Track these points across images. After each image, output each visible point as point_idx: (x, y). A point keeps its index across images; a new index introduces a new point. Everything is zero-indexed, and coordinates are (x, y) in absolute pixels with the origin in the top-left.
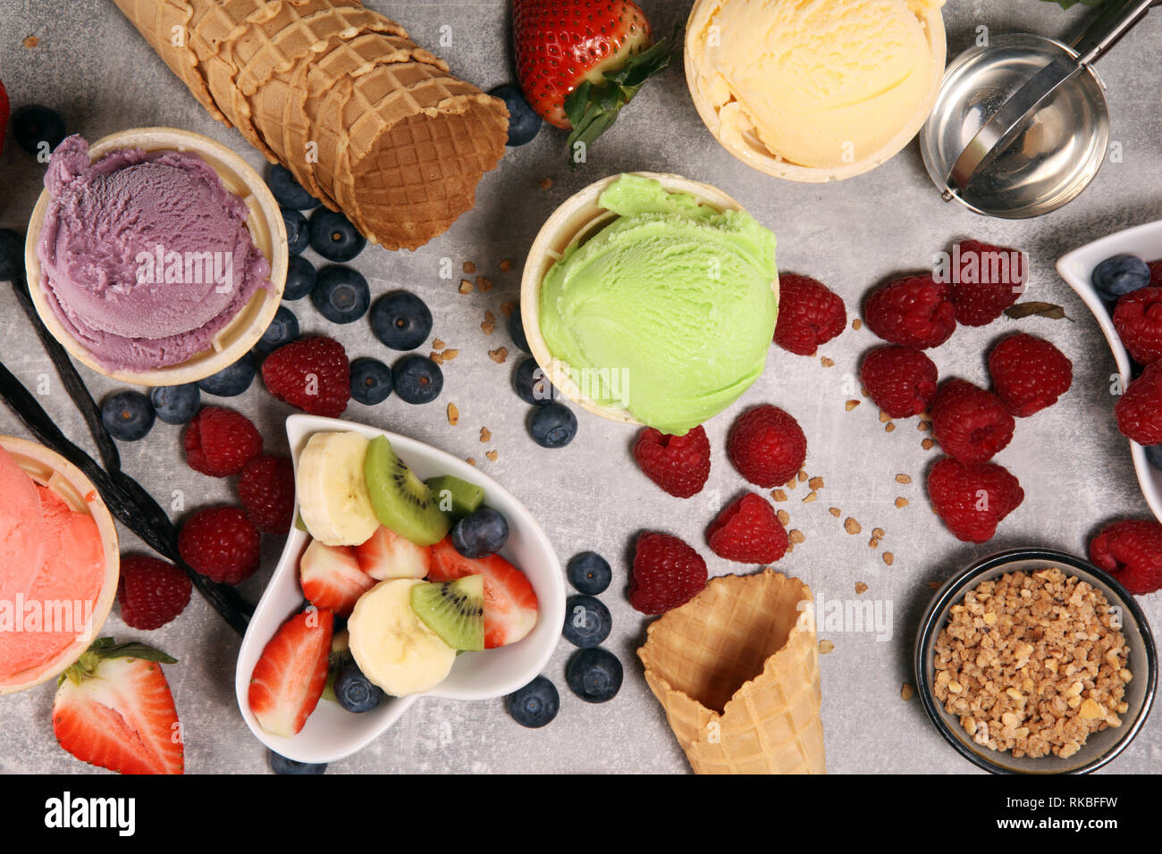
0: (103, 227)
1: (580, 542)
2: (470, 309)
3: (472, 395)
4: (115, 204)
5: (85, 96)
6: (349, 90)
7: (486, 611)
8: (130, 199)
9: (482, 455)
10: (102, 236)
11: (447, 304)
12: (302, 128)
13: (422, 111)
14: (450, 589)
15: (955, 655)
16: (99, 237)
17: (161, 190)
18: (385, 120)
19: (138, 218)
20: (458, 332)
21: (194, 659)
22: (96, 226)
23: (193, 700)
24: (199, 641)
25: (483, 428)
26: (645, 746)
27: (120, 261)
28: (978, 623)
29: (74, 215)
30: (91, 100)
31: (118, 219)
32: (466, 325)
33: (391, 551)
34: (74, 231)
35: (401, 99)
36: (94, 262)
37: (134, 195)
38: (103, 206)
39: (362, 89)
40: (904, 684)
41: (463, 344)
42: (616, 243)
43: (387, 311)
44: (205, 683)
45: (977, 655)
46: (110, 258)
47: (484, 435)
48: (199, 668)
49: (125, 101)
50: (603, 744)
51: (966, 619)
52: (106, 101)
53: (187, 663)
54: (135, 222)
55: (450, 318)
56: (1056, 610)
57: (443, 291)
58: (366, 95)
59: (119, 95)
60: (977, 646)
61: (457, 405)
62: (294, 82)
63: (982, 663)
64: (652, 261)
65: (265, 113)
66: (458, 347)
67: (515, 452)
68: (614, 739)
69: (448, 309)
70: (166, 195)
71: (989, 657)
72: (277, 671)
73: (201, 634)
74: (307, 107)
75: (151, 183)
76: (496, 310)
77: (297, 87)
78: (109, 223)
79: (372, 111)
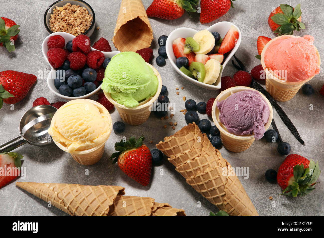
0: (252, 109)
1: (162, 69)
2: (176, 120)
3: (179, 102)
4: (248, 115)
5: (259, 184)
6: (192, 148)
7: (184, 45)
8: (245, 115)
9: (180, 90)
10: (252, 107)
11: (181, 122)
12: (205, 143)
13: (175, 138)
14: (191, 49)
15: (86, 23)
16: (253, 107)
17: (237, 117)
18: (184, 138)
19: (243, 109)
20: (180, 115)
21: (253, 62)
22: (253, 110)
23: (254, 54)
24: (251, 65)
25: (178, 95)
26: (157, 29)
27: (249, 101)
28: (79, 28)
29: (258, 113)
30: (258, 182)
31: (248, 110)
32: (177, 116)
33: (203, 60)
34: (258, 109)
35: (180, 143)
36: (255, 102)
37: (244, 116)
38: (251, 115)
39: (189, 148)
40: (98, 30)
41: (179, 113)
42: (137, 86)
43: (195, 118)
44: (251, 57)
45: (82, 22)
46: (251, 102)
47: (178, 93)
48: (252, 60)
49: (250, 180)
50: (166, 31)
51: (81, 29)
52: (255, 181)
53: (254, 61)
54: (244, 108)
55: (181, 119)
56: (62, 28)
57: (181, 125)
58: (188, 146)
59: (251, 182)
60: (81, 24)
61: (183, 101)
62: (205, 153)
63: (81, 21)
64: (130, 77)
65: (213, 151)
66: (180, 112)
67: (172, 89)
68: (163, 31)
69: (181, 121)
70: (236, 115)
71: (79, 21)
72: (232, 40)
73: (250, 66)
74: (203, 147)
75: (240, 119)
76: (169, 118)
77: (204, 151)
78: (250, 110)
79: (188, 141)
